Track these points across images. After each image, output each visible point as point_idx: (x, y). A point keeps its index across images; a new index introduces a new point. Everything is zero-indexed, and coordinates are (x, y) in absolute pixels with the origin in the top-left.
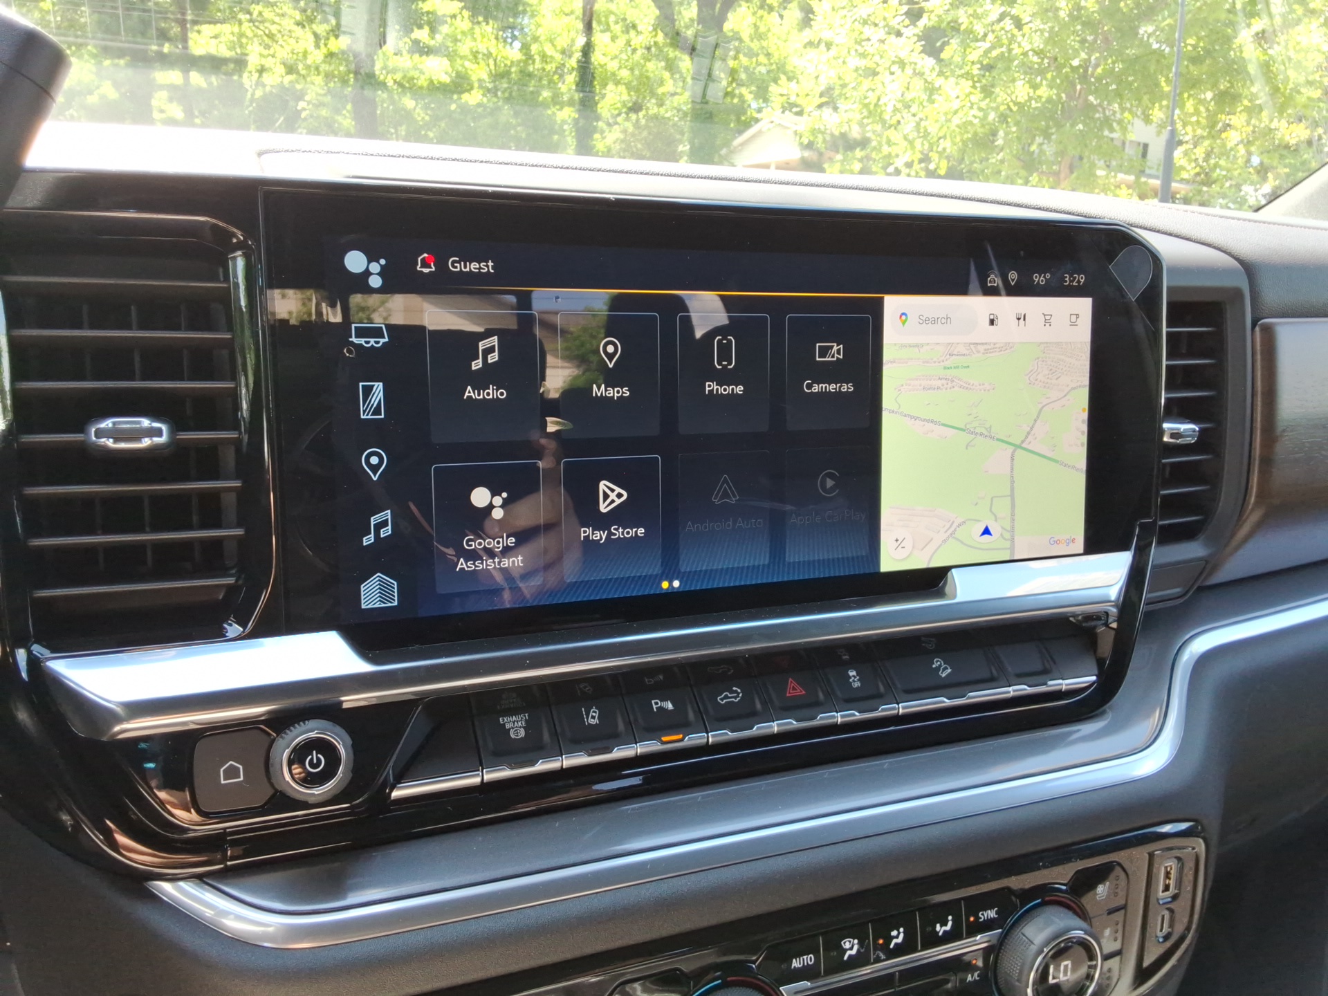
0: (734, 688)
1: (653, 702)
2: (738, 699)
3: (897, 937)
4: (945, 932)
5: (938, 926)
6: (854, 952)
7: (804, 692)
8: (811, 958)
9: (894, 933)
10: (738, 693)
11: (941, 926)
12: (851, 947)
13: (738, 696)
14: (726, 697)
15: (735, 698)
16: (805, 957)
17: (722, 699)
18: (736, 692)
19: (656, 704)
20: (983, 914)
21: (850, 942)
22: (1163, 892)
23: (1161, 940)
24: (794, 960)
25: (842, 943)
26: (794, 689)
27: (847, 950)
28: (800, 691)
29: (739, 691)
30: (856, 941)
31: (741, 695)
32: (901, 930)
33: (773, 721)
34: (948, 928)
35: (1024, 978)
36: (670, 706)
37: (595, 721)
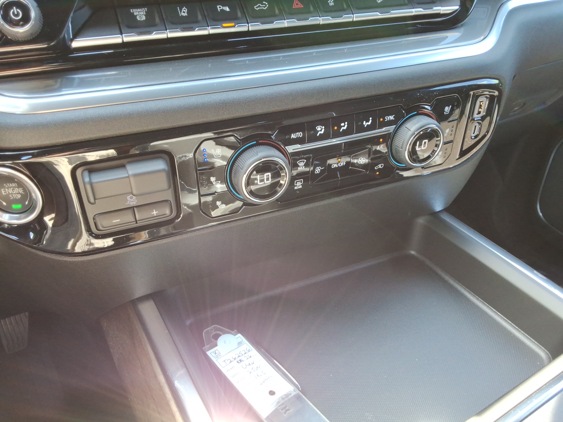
0: (264, 2)
1: (218, 6)
2: (266, 8)
3: (344, 126)
4: (368, 125)
5: (365, 122)
6: (322, 132)
7: (302, 6)
8: (301, 134)
9: (342, 124)
10: (266, 5)
11: (366, 122)
12: (321, 130)
13: (266, 6)
14: (259, 6)
15: (264, 7)
16: (298, 133)
17: (257, 8)
18: (265, 4)
19: (219, 8)
20: (387, 118)
21: (320, 127)
22: (477, 114)
23: (473, 138)
24: (292, 134)
25: (317, 128)
26: (297, 4)
27: (318, 131)
28: (301, 6)
29: (267, 4)
30: (323, 127)
31: (267, 6)
32: (346, 123)
33: (285, 20)
34: (369, 123)
35: (404, 148)
36: (227, 9)
37: (186, 14)
